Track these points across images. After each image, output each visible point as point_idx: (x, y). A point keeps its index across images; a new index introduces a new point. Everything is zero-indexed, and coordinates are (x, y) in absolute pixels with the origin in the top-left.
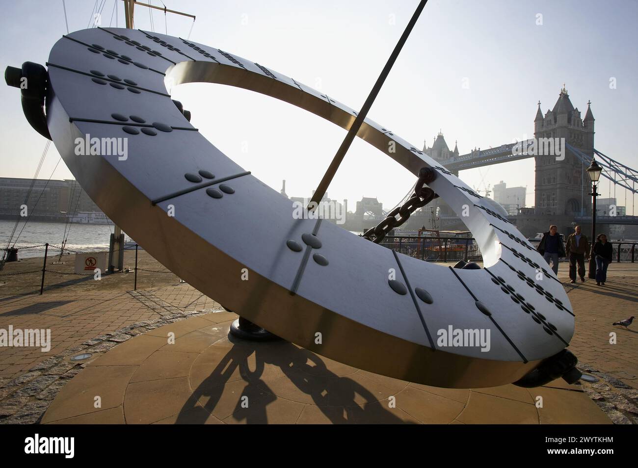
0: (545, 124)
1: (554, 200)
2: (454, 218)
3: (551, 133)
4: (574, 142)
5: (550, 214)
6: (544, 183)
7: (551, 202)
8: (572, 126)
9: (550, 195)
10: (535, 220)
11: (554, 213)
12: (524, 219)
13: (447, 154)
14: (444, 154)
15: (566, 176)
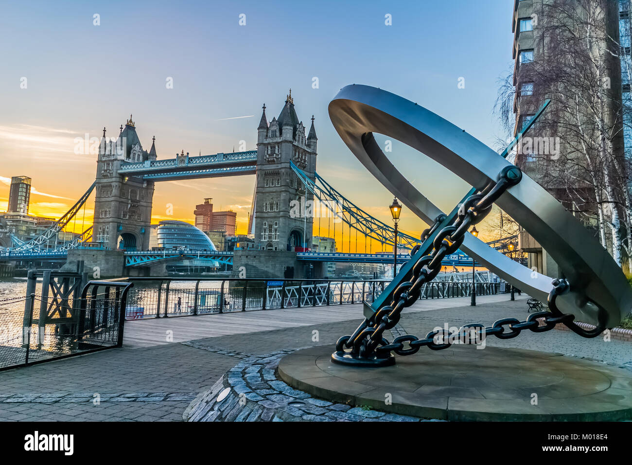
0: (270, 134)
1: (276, 231)
2: (146, 252)
3: (275, 148)
4: (298, 162)
5: (272, 249)
6: (266, 210)
7: (273, 234)
8: (296, 142)
9: (272, 225)
10: (255, 257)
11: (276, 248)
12: (242, 255)
13: (139, 155)
14: (135, 154)
15: (289, 201)
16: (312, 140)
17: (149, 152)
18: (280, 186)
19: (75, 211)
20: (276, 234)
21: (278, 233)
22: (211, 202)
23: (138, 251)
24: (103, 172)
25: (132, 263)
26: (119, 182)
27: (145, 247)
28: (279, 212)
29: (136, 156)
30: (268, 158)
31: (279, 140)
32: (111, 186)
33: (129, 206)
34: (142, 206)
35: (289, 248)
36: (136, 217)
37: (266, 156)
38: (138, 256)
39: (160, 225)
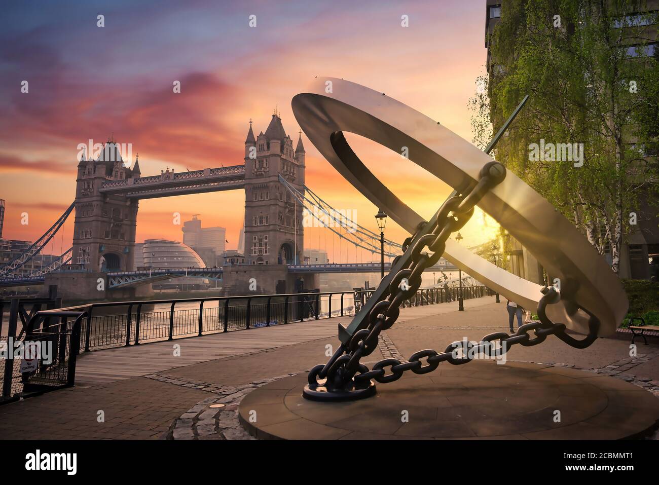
1: (266, 246)
2: (130, 273)
4: (287, 175)
5: (262, 263)
6: (256, 224)
8: (284, 156)
9: (262, 239)
10: (245, 272)
11: (267, 262)
12: (232, 271)
13: (121, 172)
14: (117, 171)
15: (279, 215)
16: (300, 153)
17: (132, 170)
18: (270, 200)
19: (52, 233)
20: (266, 248)
21: (268, 247)
22: (199, 218)
23: (122, 271)
24: (83, 191)
25: (116, 284)
26: (101, 201)
27: (129, 267)
28: (269, 225)
29: (119, 173)
30: (256, 172)
31: (267, 154)
32: (91, 205)
33: (112, 225)
34: (126, 225)
35: (280, 261)
36: (119, 237)
37: (254, 170)
38: (121, 277)
39: (145, 244)
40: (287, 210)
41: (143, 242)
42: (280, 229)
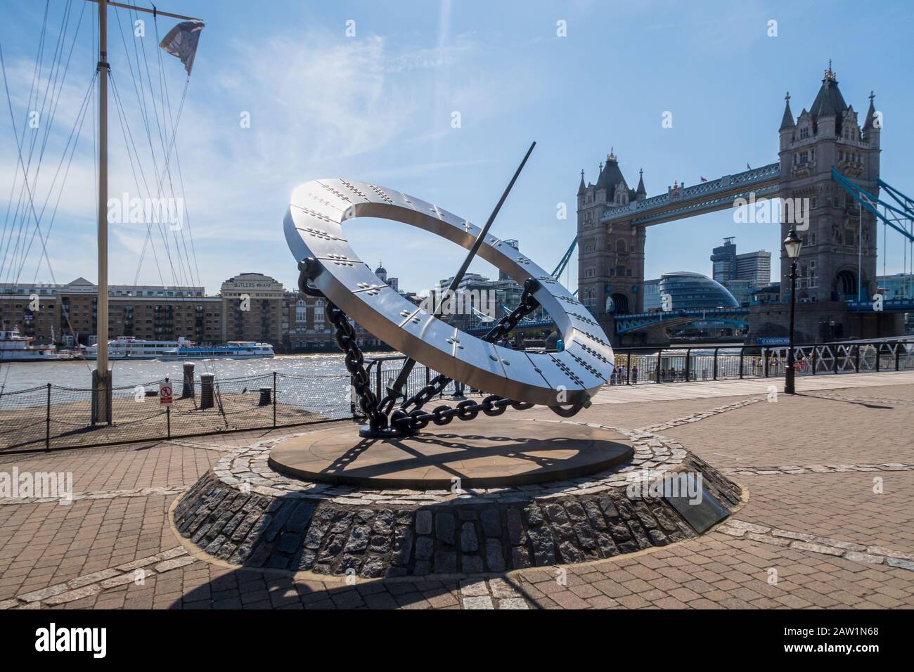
0: (797, 136)
1: (813, 275)
2: (639, 315)
3: (807, 154)
4: (847, 167)
5: (806, 301)
7: (808, 278)
8: (842, 139)
9: (806, 268)
10: (780, 313)
11: (813, 298)
12: (761, 312)
13: (624, 196)
14: (619, 195)
15: (833, 229)
16: (871, 131)
17: (636, 190)
18: (818, 208)
19: (558, 273)
20: (812, 279)
21: (816, 277)
22: (733, 242)
23: (632, 313)
25: (624, 328)
26: (602, 232)
27: (639, 308)
28: (818, 246)
29: (621, 197)
30: (796, 171)
31: (812, 140)
32: (594, 239)
33: (617, 260)
34: (633, 258)
35: (834, 297)
36: (626, 273)
37: (793, 168)
38: (630, 320)
39: (662, 280)
40: (847, 221)
41: (660, 278)
42: (835, 250)
